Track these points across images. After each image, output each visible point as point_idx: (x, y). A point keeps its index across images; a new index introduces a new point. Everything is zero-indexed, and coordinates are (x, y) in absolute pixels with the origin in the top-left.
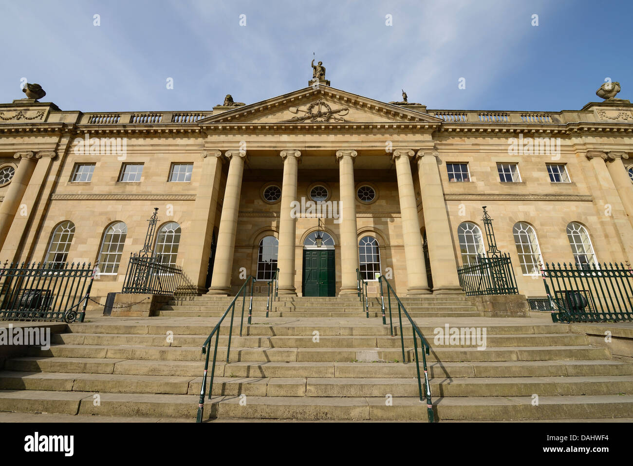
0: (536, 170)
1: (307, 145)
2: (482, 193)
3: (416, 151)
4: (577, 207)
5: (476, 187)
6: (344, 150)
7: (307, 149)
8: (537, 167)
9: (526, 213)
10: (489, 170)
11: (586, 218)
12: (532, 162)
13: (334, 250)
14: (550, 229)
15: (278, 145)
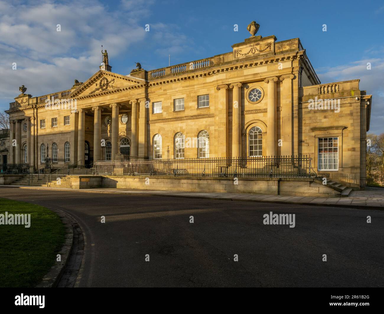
0: (192, 101)
1: (101, 103)
2: (165, 118)
3: (137, 100)
4: (206, 122)
5: (162, 115)
6: (112, 104)
7: (101, 105)
8: (193, 99)
9: (181, 128)
10: (169, 104)
11: (209, 128)
12: (190, 96)
13: (129, 147)
14: (190, 135)
15: (91, 104)
